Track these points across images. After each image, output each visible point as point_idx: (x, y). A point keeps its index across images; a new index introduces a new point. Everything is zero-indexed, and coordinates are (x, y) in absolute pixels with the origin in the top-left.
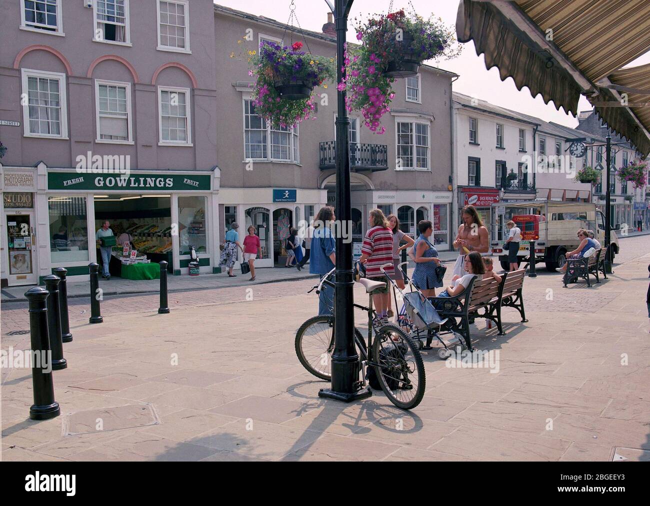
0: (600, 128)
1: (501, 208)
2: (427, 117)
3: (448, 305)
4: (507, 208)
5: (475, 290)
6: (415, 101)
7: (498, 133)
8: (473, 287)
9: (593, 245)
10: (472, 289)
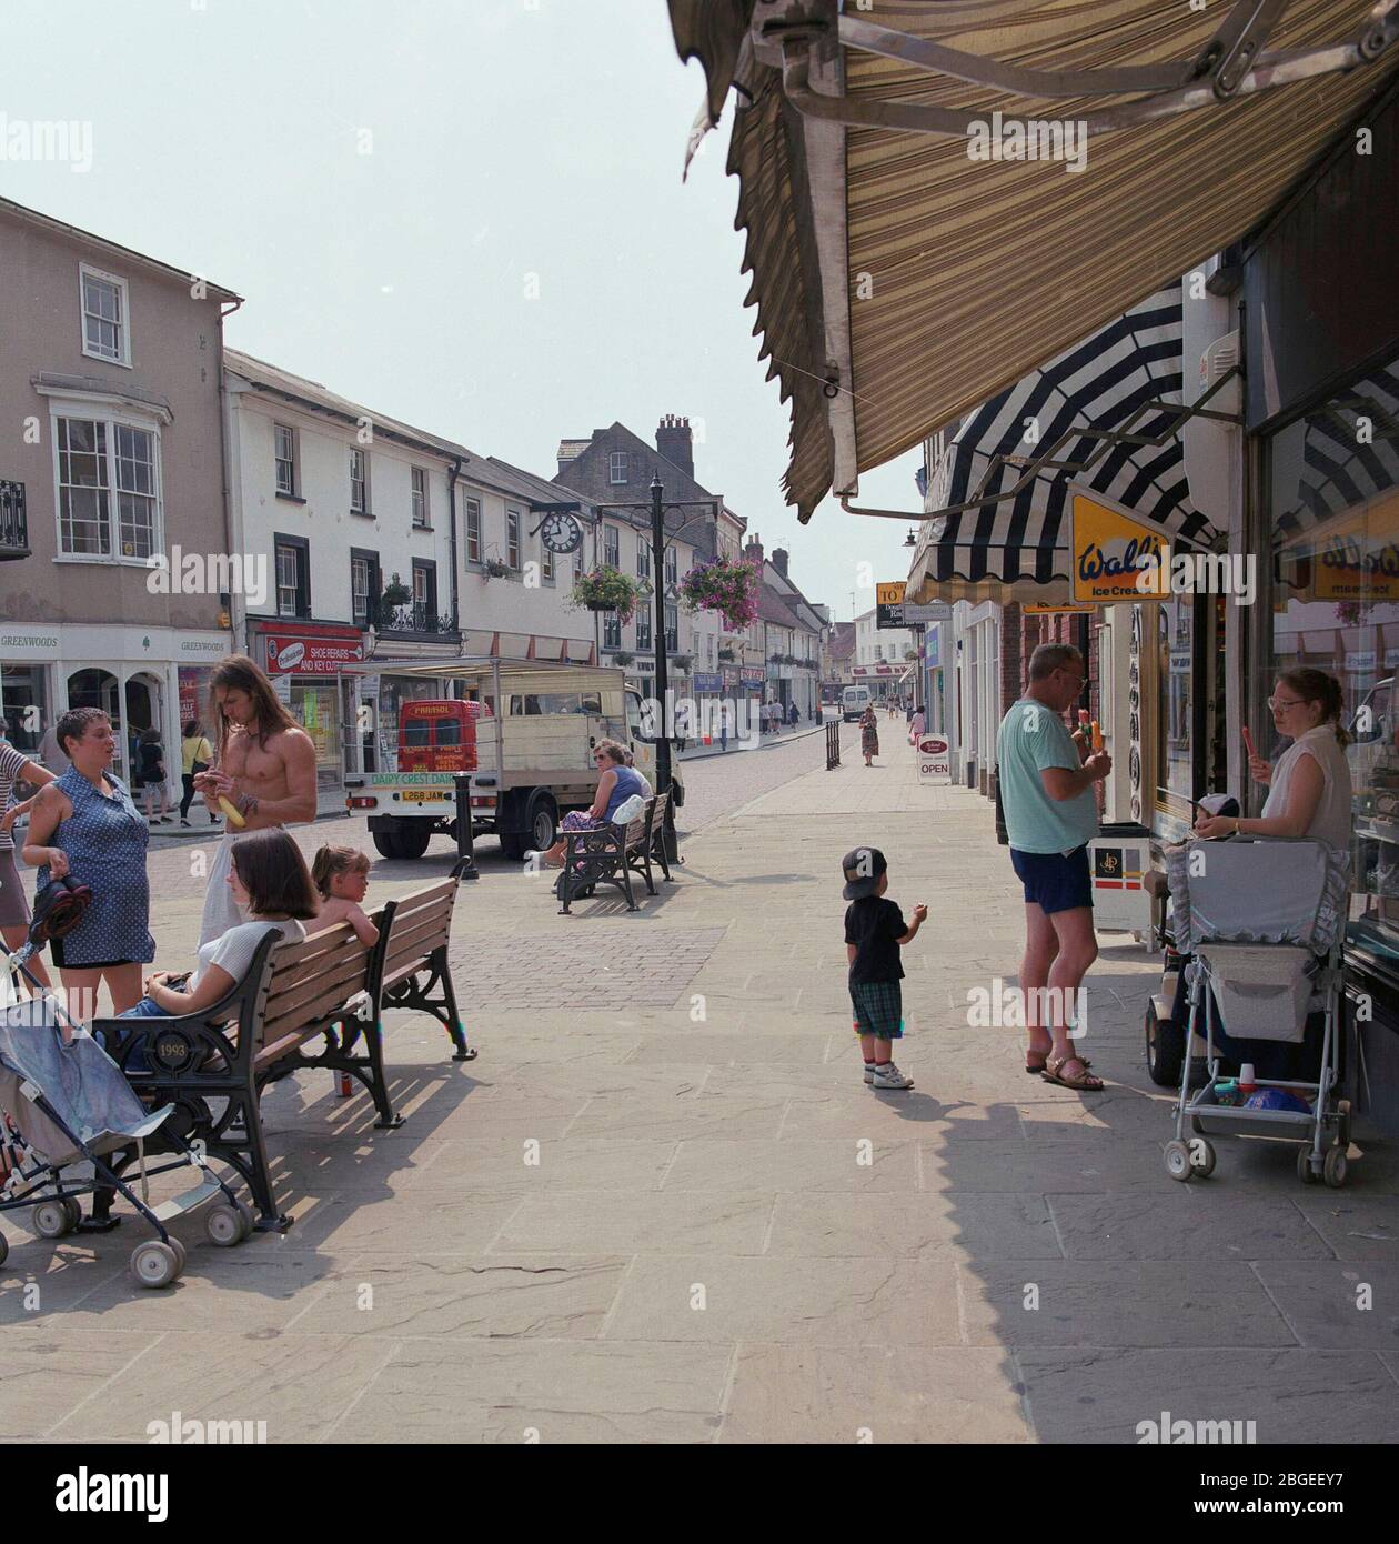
0: (609, 485)
1: (369, 680)
2: (148, 407)
3: (173, 1051)
4: (385, 679)
5: (277, 985)
6: (113, 360)
7: (355, 473)
8: (268, 971)
9: (636, 788)
10: (265, 981)
